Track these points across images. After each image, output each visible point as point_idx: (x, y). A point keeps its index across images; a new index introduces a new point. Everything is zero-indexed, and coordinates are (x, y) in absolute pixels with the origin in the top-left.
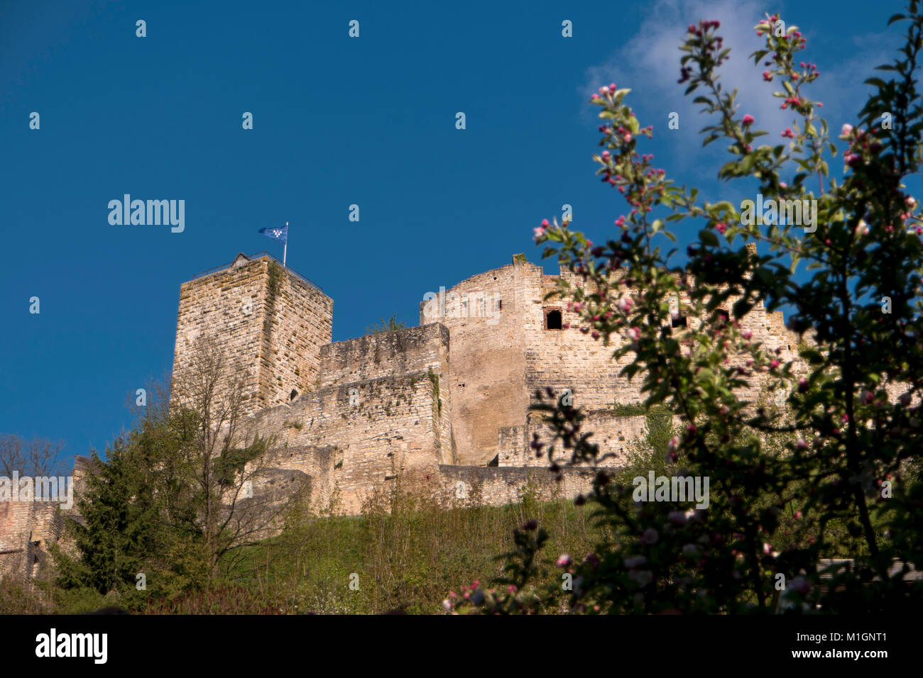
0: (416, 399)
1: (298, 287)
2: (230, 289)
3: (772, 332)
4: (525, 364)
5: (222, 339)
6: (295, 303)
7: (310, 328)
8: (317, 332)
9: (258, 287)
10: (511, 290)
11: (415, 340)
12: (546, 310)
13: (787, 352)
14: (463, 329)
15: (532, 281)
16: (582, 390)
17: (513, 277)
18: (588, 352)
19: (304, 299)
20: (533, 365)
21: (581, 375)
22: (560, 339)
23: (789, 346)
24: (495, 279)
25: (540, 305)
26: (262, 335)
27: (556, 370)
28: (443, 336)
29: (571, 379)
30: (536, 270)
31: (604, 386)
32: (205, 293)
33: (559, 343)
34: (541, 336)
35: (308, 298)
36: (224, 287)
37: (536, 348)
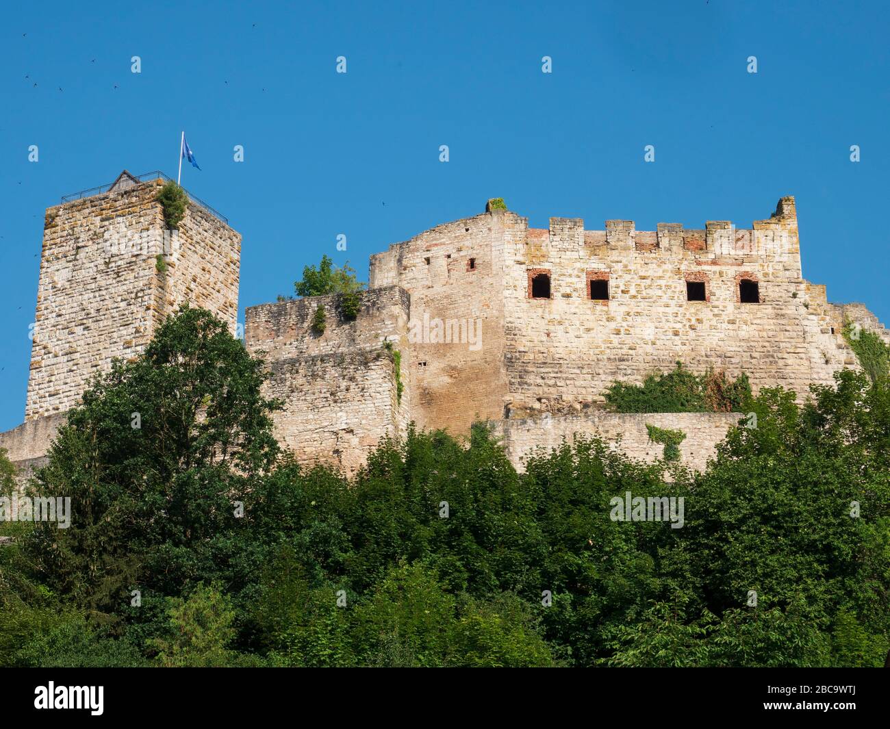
0: (370, 382)
1: (199, 219)
2: (113, 218)
3: (811, 311)
4: (503, 341)
5: (103, 283)
6: (195, 239)
7: (213, 271)
8: (222, 277)
9: (150, 218)
10: (486, 245)
11: (368, 307)
12: (531, 273)
13: (829, 338)
14: (426, 292)
15: (515, 236)
16: (573, 376)
17: (489, 229)
18: (582, 328)
19: (206, 234)
20: (513, 343)
21: (573, 357)
22: (547, 310)
23: (832, 329)
24: (467, 230)
25: (524, 267)
26: (155, 281)
27: (542, 349)
28: (403, 303)
29: (561, 362)
30: (519, 221)
31: (601, 371)
32: (79, 223)
33: (547, 316)
34: (525, 306)
35: (211, 233)
36: (104, 216)
37: (519, 321)
